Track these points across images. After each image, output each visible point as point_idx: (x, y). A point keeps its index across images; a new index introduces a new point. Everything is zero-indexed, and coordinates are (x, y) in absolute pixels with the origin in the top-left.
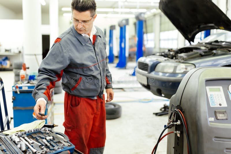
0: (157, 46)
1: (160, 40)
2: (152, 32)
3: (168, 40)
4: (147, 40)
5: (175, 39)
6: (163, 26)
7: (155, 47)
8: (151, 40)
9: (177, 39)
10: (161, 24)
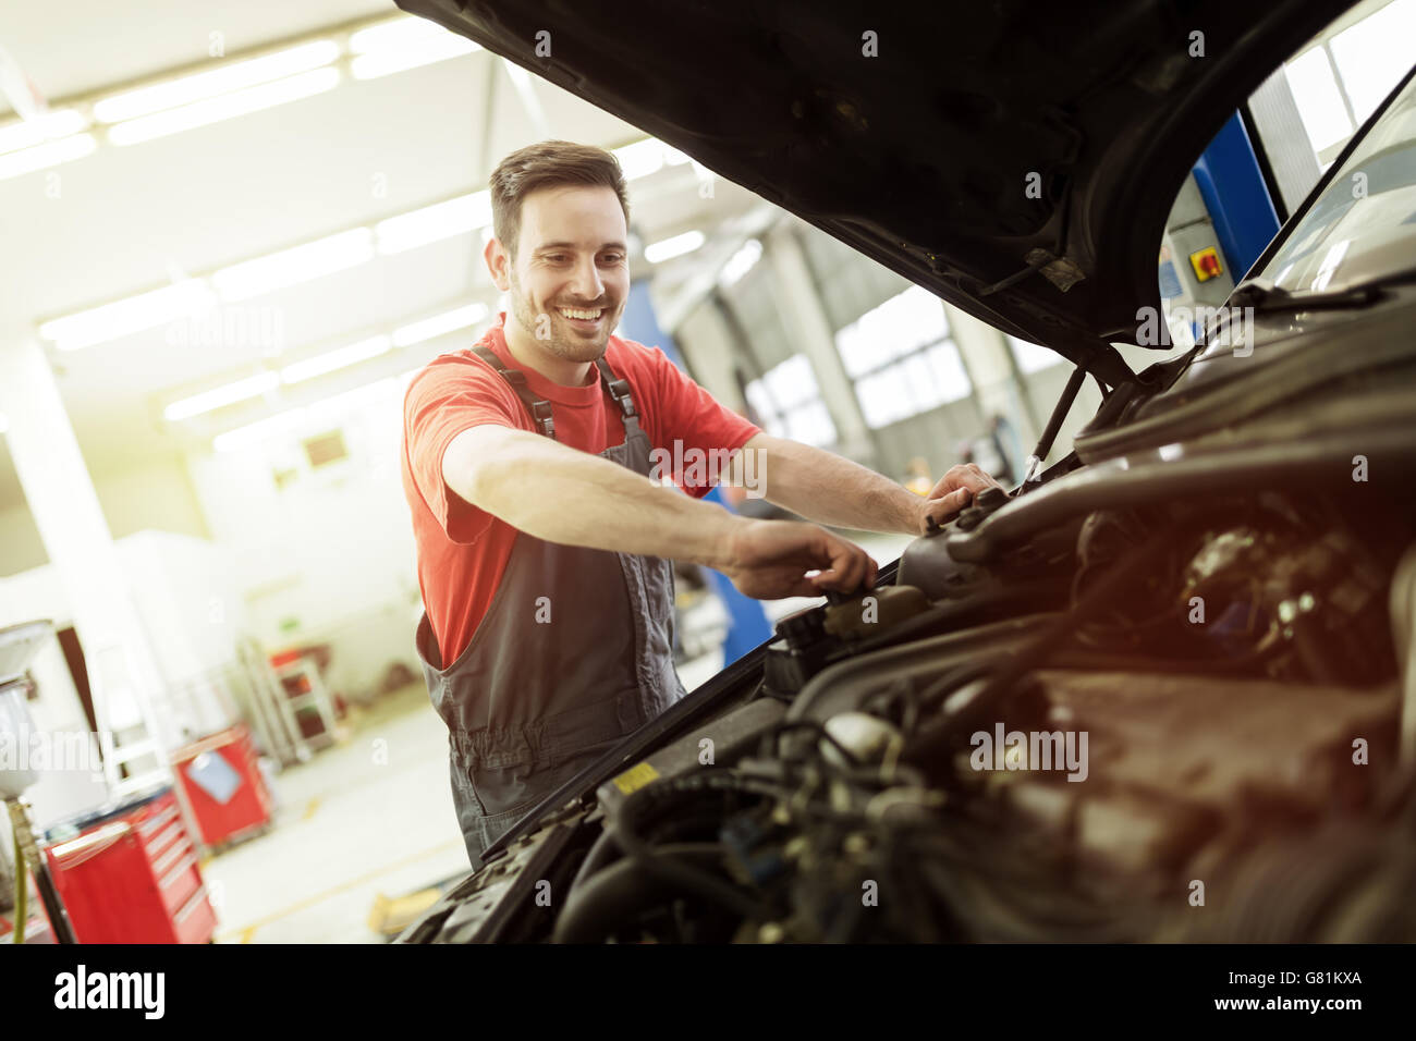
0: (853, 427)
1: (852, 383)
2: (787, 353)
3: (899, 360)
4: (781, 415)
5: (938, 342)
6: (834, 292)
7: (841, 440)
8: (804, 404)
9: (951, 336)
10: (818, 286)
